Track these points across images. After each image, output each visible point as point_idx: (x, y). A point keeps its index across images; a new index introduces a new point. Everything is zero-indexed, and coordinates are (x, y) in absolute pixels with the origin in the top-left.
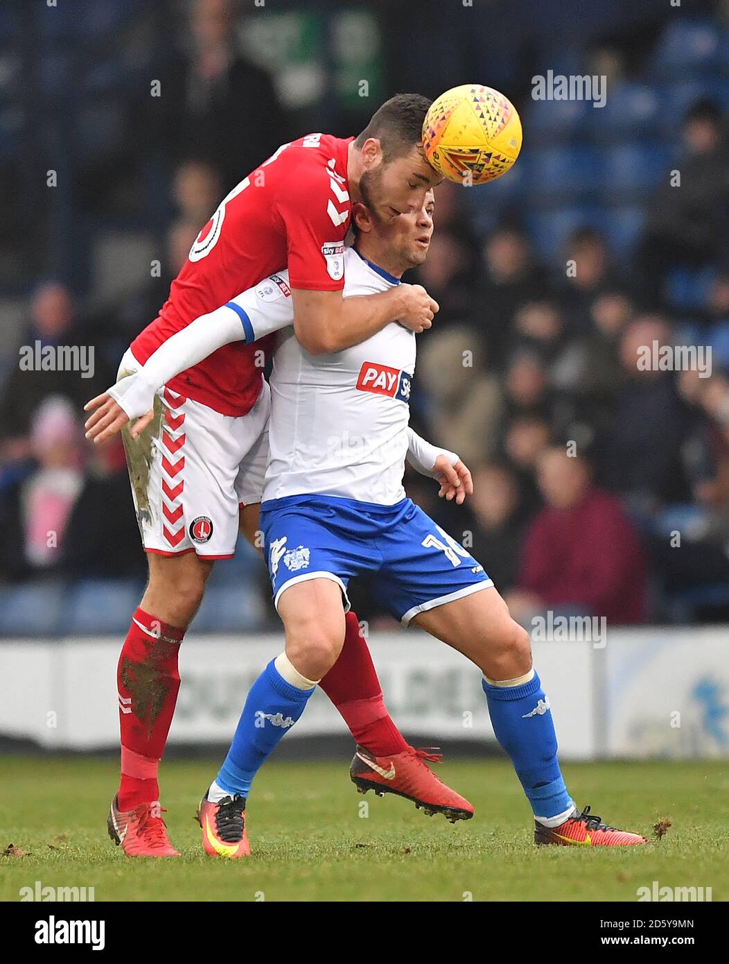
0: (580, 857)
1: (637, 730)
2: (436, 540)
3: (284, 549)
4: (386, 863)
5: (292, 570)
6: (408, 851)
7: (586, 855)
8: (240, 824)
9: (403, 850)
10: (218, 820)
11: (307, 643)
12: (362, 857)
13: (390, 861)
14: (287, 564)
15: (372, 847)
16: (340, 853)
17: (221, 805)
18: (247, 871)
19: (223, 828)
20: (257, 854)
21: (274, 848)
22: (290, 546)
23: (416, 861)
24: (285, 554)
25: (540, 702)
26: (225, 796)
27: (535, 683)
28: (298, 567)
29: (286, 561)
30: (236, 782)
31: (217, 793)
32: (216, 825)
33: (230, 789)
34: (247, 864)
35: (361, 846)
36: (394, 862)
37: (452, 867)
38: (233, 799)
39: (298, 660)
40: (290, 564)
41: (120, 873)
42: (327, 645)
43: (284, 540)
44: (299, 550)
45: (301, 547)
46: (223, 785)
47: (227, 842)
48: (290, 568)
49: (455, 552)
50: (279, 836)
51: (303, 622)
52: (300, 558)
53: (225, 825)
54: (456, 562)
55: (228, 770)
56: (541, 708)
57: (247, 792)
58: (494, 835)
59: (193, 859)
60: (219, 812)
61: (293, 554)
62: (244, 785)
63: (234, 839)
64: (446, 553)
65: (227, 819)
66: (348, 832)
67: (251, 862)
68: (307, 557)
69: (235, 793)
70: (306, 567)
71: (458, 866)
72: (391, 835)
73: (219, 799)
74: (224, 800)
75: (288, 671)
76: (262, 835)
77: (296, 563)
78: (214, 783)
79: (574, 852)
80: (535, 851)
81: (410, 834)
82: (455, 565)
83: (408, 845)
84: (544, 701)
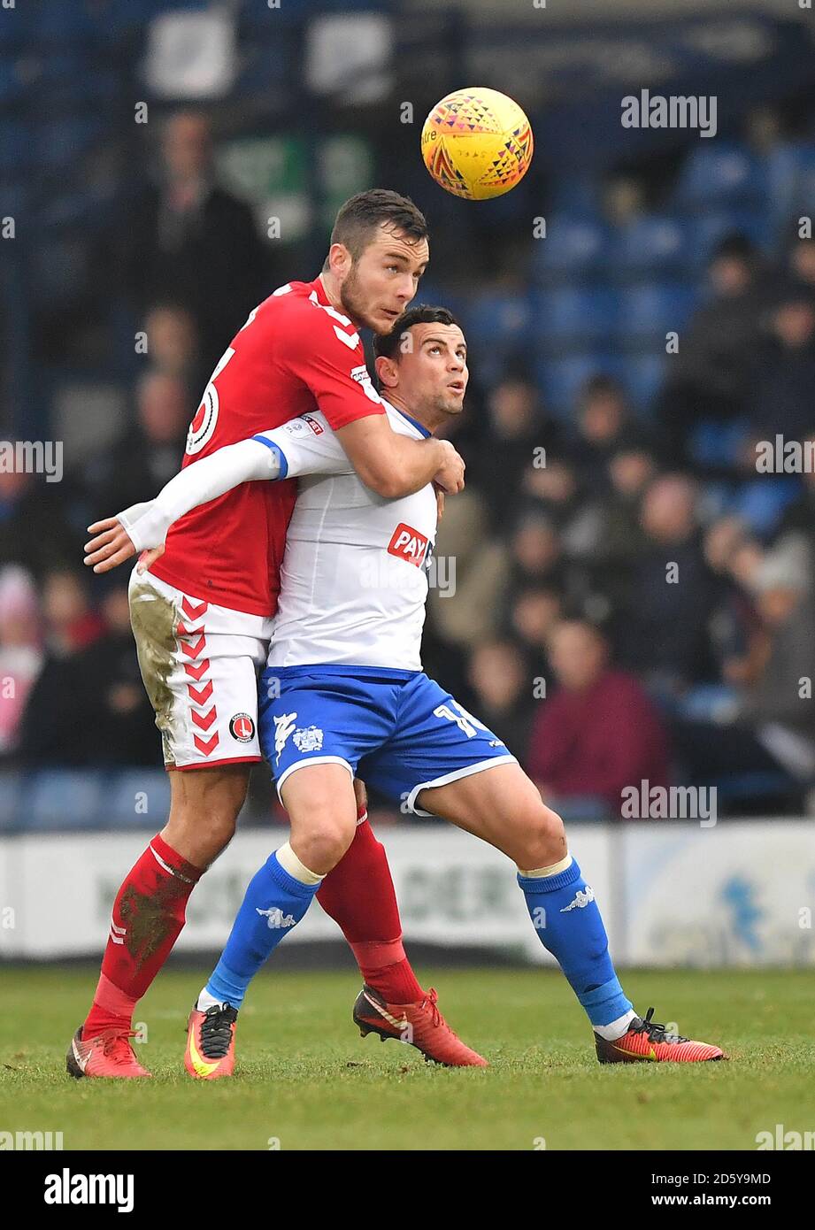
0: (596, 1077)
1: (659, 936)
2: (450, 712)
3: (293, 727)
4: (381, 1083)
5: (303, 751)
6: (405, 1070)
7: (603, 1074)
8: (227, 1038)
9: (401, 1070)
10: (202, 1031)
11: (315, 832)
12: (354, 1077)
13: (385, 1081)
14: (297, 743)
15: (365, 1066)
16: (329, 1074)
17: (208, 1015)
18: (226, 1093)
19: (207, 1040)
20: (237, 1074)
21: (256, 1068)
22: (301, 724)
23: (414, 1081)
24: (294, 732)
25: (579, 894)
26: (213, 1004)
27: (573, 872)
28: (310, 749)
29: (296, 740)
30: (228, 987)
31: (208, 1001)
32: (200, 1037)
33: (220, 995)
34: (225, 1085)
35: (352, 1065)
36: (390, 1082)
37: (455, 1088)
38: (221, 1009)
39: (304, 850)
40: (301, 744)
41: (84, 1096)
42: (337, 834)
43: (293, 716)
44: (312, 730)
45: (313, 727)
46: (214, 992)
47: (209, 1057)
48: (300, 749)
49: (470, 725)
50: (261, 1054)
51: (311, 808)
52: (311, 738)
53: (210, 1037)
54: (471, 733)
55: (220, 975)
56: (581, 900)
57: (239, 1000)
58: (500, 1052)
59: (165, 1080)
60: (206, 1022)
61: (304, 734)
62: (236, 992)
63: (218, 1054)
64: (460, 724)
65: (212, 1030)
66: (338, 1050)
67: (231, 1084)
68: (320, 739)
69: (225, 1001)
70: (318, 749)
71: (460, 1087)
72: (387, 1052)
73: (207, 1008)
74: (211, 1009)
75: (291, 863)
76: (243, 1053)
77: (307, 744)
78: (205, 989)
79: (590, 1071)
80: (546, 1070)
81: (408, 1052)
82: (470, 736)
83: (405, 1064)
84: (585, 893)
